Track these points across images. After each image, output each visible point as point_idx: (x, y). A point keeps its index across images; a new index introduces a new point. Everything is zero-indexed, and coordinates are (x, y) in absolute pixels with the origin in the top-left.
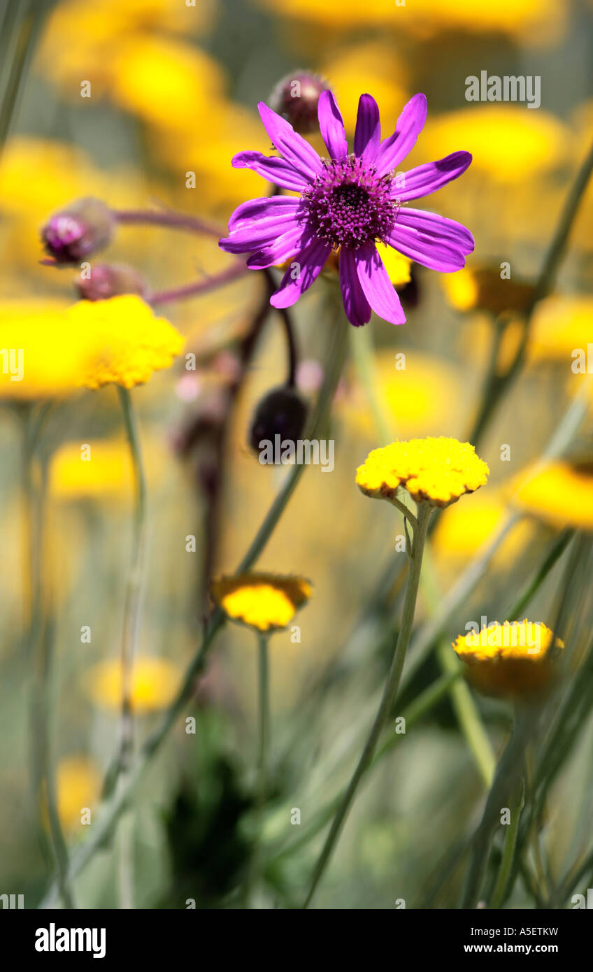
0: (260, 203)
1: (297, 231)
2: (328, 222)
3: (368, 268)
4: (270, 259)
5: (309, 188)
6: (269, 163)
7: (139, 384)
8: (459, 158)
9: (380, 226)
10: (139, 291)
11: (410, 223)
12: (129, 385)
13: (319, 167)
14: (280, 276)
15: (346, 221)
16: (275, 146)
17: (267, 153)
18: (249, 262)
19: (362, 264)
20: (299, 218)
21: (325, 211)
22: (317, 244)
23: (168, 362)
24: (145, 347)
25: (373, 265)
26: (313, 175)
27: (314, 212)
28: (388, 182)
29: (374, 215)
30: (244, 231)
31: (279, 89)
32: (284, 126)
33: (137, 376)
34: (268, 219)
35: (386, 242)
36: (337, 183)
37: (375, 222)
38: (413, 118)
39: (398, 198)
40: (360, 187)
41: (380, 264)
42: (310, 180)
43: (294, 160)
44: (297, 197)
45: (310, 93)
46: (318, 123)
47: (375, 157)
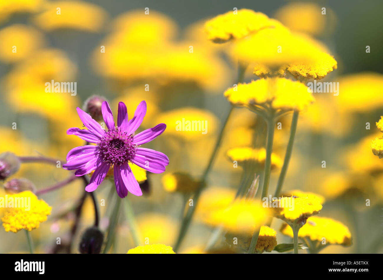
0: (79, 149)
1: (95, 159)
2: (108, 155)
3: (125, 172)
4: (85, 171)
5: (99, 141)
6: (82, 132)
7: (33, 229)
8: (161, 126)
9: (129, 156)
10: (31, 189)
11: (142, 154)
12: (30, 230)
13: (103, 133)
14: (89, 178)
15: (116, 154)
16: (84, 125)
17: (81, 128)
18: (76, 174)
19: (123, 171)
20: (96, 154)
21: (107, 151)
22: (104, 164)
23: (46, 218)
24: (35, 213)
25: (127, 171)
26: (101, 136)
27: (102, 151)
28: (132, 138)
29: (127, 151)
30: (73, 160)
31: (86, 103)
32: (88, 117)
33: (33, 225)
34: (83, 155)
35: (133, 162)
36: (111, 139)
37: (127, 154)
38: (141, 111)
39: (137, 144)
40: (121, 140)
41: (130, 171)
42: (100, 138)
43: (93, 130)
44: (94, 145)
45: (98, 104)
46: (102, 115)
47: (126, 127)
